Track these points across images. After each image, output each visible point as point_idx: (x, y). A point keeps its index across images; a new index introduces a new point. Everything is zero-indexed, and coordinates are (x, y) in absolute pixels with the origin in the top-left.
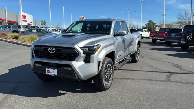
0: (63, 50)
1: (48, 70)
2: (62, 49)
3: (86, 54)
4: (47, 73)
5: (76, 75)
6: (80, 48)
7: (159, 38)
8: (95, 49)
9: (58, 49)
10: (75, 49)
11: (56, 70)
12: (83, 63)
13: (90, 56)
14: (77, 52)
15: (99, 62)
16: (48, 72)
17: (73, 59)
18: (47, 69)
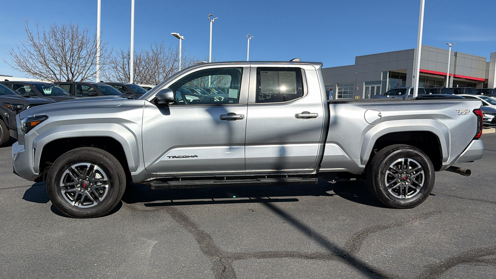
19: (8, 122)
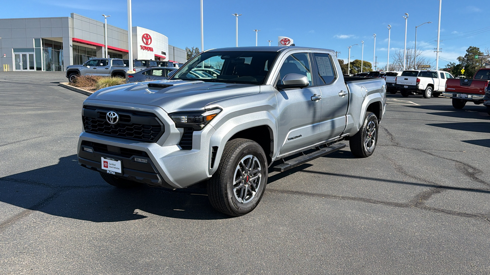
0: (134, 119)
1: (104, 162)
2: (130, 115)
3: (182, 130)
4: (103, 168)
5: (158, 175)
6: (169, 114)
7: (469, 96)
8: (204, 118)
9: (124, 115)
10: (156, 116)
11: (119, 162)
12: (176, 148)
13: (192, 133)
14: (161, 124)
15: (215, 149)
16: (104, 166)
17: (152, 139)
18: (103, 159)
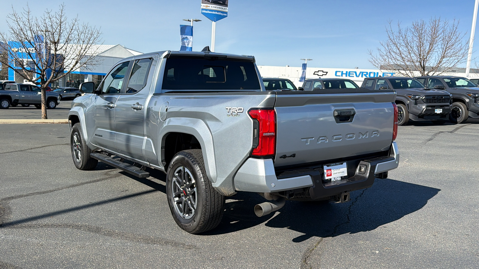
19: (408, 108)
